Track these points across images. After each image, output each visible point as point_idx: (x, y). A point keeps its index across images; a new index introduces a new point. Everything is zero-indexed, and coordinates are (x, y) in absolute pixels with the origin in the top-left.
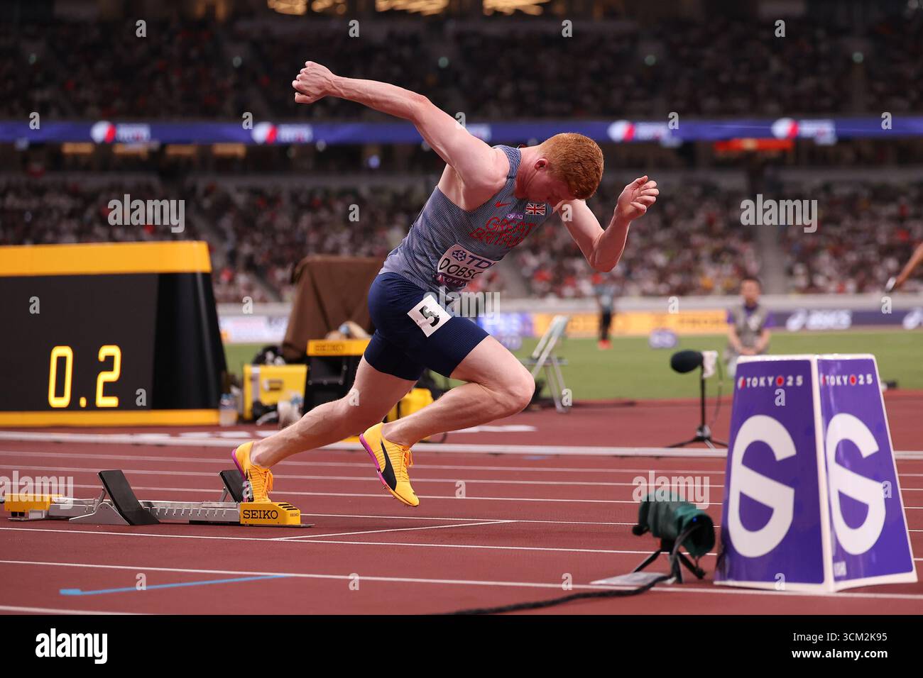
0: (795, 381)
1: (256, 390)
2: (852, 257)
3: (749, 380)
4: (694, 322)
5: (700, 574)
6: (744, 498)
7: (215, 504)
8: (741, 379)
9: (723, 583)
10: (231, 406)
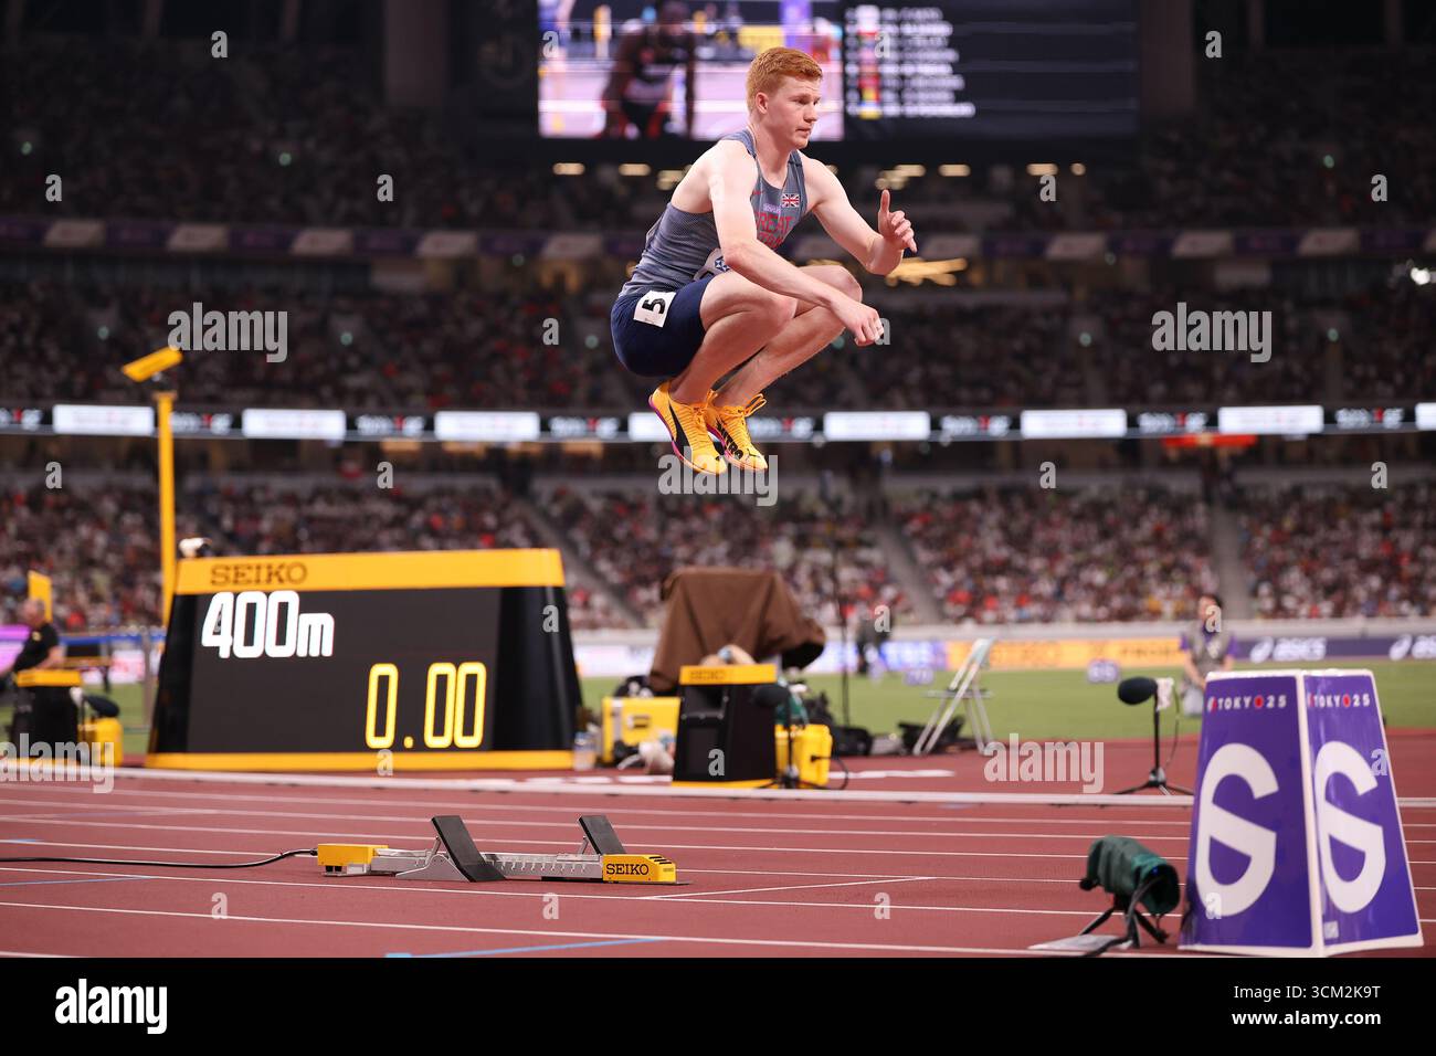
0: (1276, 702)
1: (618, 727)
2: (1327, 575)
3: (1221, 701)
4: (1139, 652)
5: (1160, 937)
6: (1216, 846)
7: (572, 857)
8: (1211, 701)
9: (1189, 947)
10: (586, 746)
